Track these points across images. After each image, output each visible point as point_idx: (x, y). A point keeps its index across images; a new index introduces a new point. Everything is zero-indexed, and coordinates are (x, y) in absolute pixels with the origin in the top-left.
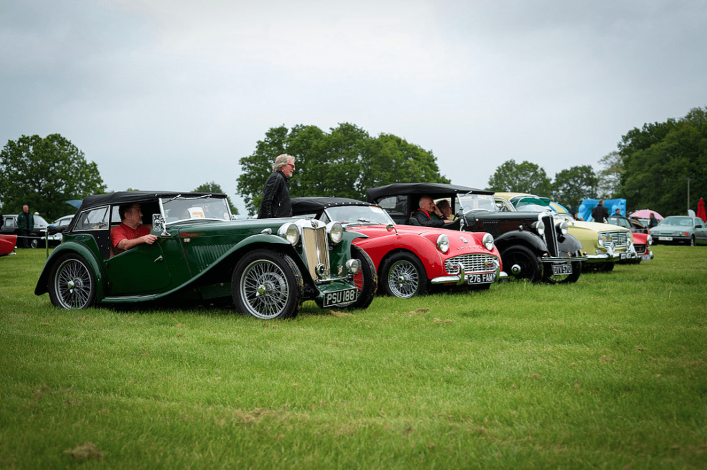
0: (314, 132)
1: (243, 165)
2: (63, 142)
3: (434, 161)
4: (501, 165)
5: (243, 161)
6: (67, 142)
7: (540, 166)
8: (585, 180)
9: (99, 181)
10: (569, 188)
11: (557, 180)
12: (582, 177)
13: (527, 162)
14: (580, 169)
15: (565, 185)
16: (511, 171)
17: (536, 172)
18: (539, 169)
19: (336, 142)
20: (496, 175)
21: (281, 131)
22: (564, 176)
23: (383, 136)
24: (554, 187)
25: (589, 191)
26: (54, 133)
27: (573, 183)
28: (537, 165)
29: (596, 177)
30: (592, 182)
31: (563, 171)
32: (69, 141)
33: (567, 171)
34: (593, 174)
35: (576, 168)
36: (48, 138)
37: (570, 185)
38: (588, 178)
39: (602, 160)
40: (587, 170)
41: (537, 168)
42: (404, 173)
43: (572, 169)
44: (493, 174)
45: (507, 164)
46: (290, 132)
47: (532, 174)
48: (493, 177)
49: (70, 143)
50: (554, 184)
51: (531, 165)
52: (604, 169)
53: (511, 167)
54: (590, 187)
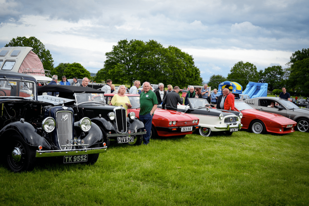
0: (139, 43)
1: (107, 56)
2: (36, 40)
3: (192, 60)
4: (237, 63)
5: (107, 54)
6: (38, 40)
7: (254, 65)
8: (278, 72)
9: (51, 58)
10: (270, 75)
11: (265, 71)
12: (277, 71)
13: (248, 63)
14: (276, 67)
15: (269, 74)
16: (241, 66)
17: (252, 67)
18: (254, 66)
19: (146, 48)
20: (234, 67)
21: (125, 42)
22: (268, 70)
23: (170, 47)
24: (264, 74)
25: (279, 77)
26: (32, 36)
27: (272, 73)
28: (253, 64)
29: (284, 71)
30: (281, 73)
31: (268, 68)
32: (39, 40)
33: (270, 68)
34: (282, 70)
35: (274, 67)
36: (30, 38)
37: (271, 74)
38: (280, 72)
39: (287, 64)
40: (279, 68)
41: (252, 66)
42: (175, 64)
43: (272, 67)
44: (233, 67)
45: (239, 63)
46: (129, 42)
47: (250, 68)
48: (233, 68)
49: (39, 41)
50: (264, 73)
51: (250, 64)
52: (287, 68)
53: (241, 64)
54: (280, 76)
